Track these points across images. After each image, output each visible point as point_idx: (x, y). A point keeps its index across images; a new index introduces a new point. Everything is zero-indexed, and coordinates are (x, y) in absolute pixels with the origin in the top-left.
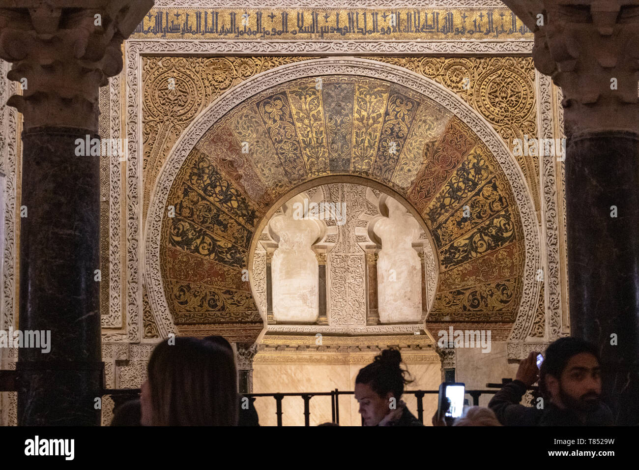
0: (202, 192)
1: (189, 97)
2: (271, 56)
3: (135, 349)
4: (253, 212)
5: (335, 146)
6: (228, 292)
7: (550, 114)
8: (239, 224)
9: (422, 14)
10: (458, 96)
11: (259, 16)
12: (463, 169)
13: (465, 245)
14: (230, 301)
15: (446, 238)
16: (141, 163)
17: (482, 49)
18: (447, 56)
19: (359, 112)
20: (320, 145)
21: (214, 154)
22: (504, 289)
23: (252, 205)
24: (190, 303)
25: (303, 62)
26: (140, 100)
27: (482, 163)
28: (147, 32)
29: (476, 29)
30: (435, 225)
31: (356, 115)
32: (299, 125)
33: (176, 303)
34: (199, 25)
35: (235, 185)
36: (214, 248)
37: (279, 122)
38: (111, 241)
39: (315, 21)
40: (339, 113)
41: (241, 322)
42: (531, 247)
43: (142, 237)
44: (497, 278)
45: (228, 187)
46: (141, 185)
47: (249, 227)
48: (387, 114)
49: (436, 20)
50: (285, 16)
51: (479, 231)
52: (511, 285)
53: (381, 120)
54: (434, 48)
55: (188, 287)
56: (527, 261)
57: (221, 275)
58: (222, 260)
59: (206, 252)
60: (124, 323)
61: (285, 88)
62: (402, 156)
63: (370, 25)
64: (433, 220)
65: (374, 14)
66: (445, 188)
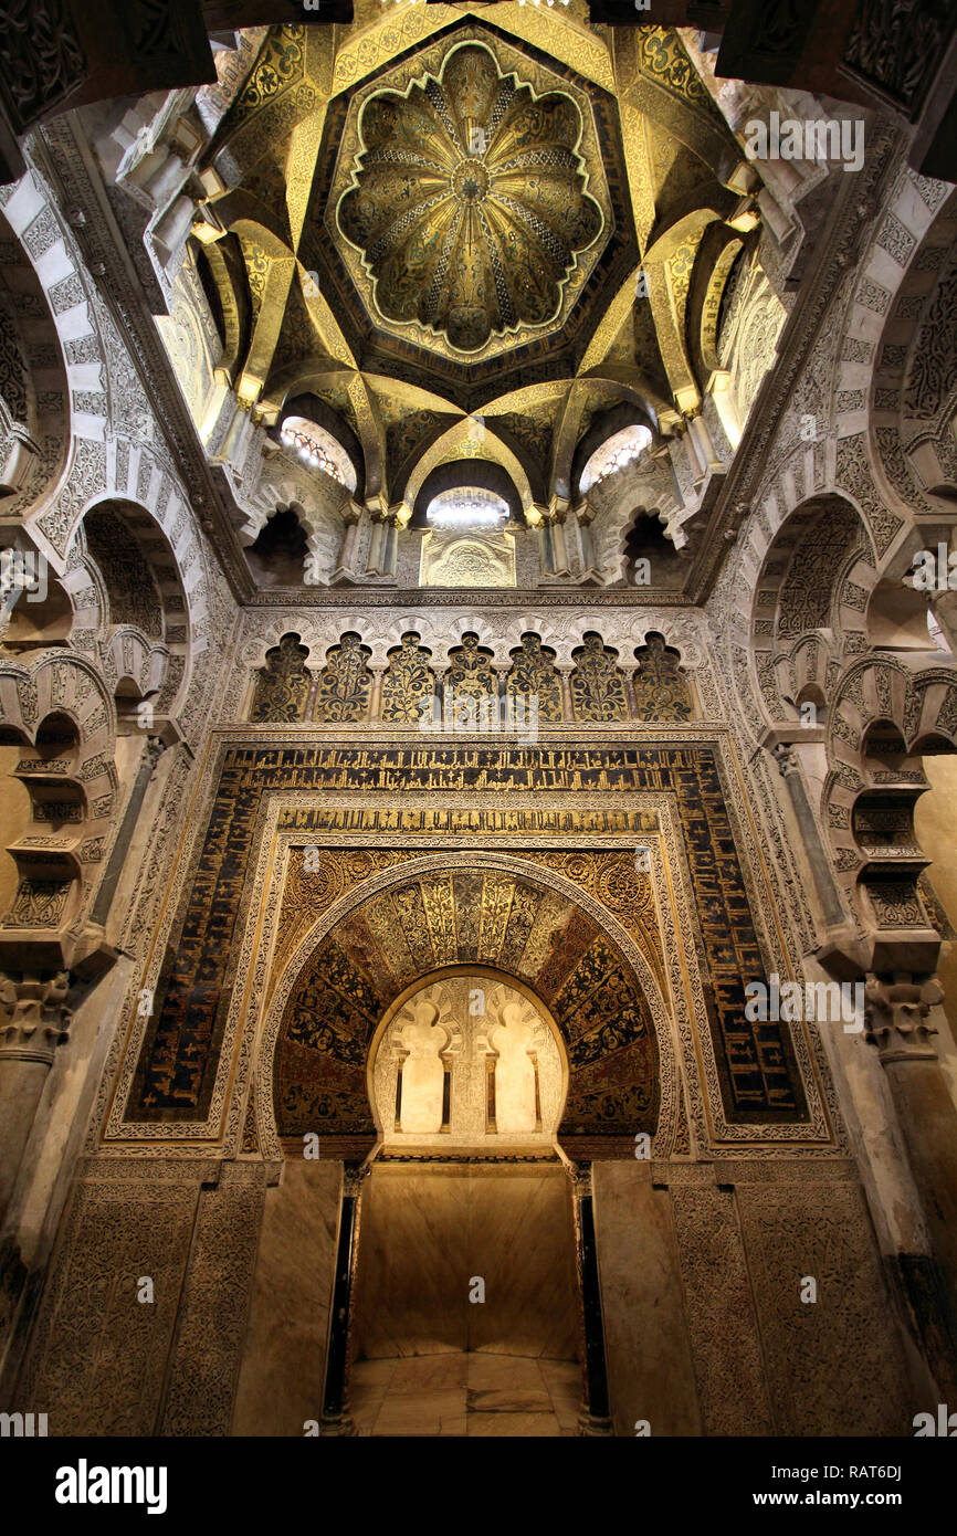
0: (328, 980)
1: (329, 886)
2: (408, 849)
3: (228, 1167)
4: (378, 1002)
5: (463, 934)
6: (342, 1095)
7: (668, 904)
8: (362, 1015)
9: (545, 815)
10: (579, 887)
11: (400, 814)
12: (588, 958)
13: (595, 1040)
14: (343, 1107)
15: (575, 1032)
16: (273, 949)
17: (600, 844)
18: (568, 851)
19: (487, 901)
20: (450, 933)
21: (343, 940)
22: (640, 1093)
23: (378, 993)
24: (299, 1108)
25: (436, 856)
26: (282, 887)
27: (606, 952)
28: (298, 828)
29: (593, 827)
30: (563, 1019)
31: (484, 905)
32: (430, 913)
33: (284, 1109)
34: (345, 823)
35: (362, 973)
36: (333, 1043)
37: (411, 911)
38: (226, 1033)
39: (450, 820)
40: (468, 902)
41: (351, 1133)
42: (665, 1043)
43: (259, 1028)
44: (630, 1080)
45: (355, 976)
46: (268, 972)
47: (372, 1019)
48: (513, 903)
49: (557, 819)
50: (423, 815)
51: (609, 1025)
52: (647, 1087)
53: (508, 909)
54: (556, 844)
55: (300, 1089)
56: (661, 1058)
57: (338, 1076)
58: (339, 1056)
59: (324, 1047)
60: (222, 1134)
61: (418, 879)
62: (528, 944)
63: (498, 824)
64: (561, 1012)
65: (503, 815)
66: (572, 977)
